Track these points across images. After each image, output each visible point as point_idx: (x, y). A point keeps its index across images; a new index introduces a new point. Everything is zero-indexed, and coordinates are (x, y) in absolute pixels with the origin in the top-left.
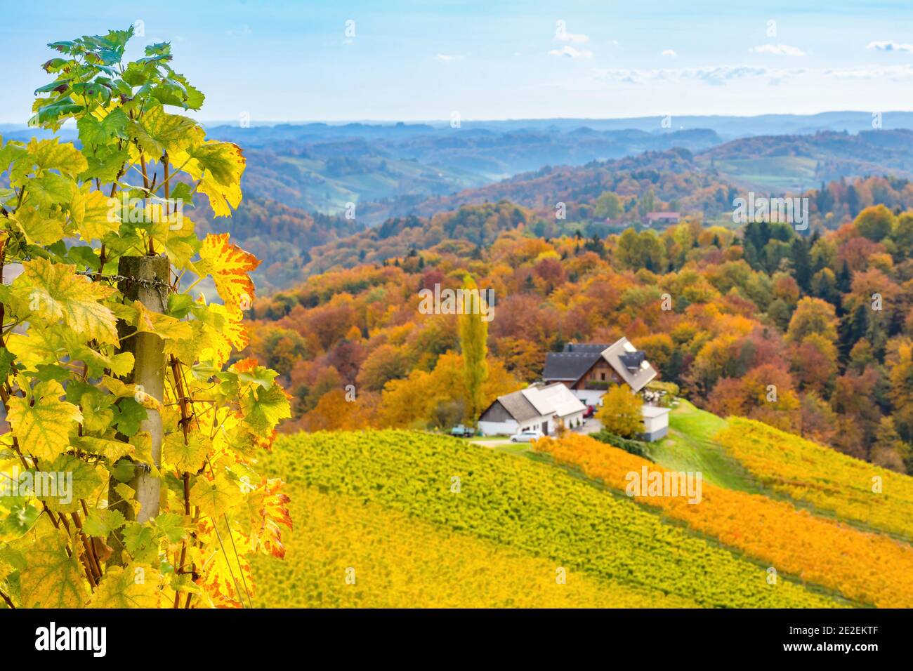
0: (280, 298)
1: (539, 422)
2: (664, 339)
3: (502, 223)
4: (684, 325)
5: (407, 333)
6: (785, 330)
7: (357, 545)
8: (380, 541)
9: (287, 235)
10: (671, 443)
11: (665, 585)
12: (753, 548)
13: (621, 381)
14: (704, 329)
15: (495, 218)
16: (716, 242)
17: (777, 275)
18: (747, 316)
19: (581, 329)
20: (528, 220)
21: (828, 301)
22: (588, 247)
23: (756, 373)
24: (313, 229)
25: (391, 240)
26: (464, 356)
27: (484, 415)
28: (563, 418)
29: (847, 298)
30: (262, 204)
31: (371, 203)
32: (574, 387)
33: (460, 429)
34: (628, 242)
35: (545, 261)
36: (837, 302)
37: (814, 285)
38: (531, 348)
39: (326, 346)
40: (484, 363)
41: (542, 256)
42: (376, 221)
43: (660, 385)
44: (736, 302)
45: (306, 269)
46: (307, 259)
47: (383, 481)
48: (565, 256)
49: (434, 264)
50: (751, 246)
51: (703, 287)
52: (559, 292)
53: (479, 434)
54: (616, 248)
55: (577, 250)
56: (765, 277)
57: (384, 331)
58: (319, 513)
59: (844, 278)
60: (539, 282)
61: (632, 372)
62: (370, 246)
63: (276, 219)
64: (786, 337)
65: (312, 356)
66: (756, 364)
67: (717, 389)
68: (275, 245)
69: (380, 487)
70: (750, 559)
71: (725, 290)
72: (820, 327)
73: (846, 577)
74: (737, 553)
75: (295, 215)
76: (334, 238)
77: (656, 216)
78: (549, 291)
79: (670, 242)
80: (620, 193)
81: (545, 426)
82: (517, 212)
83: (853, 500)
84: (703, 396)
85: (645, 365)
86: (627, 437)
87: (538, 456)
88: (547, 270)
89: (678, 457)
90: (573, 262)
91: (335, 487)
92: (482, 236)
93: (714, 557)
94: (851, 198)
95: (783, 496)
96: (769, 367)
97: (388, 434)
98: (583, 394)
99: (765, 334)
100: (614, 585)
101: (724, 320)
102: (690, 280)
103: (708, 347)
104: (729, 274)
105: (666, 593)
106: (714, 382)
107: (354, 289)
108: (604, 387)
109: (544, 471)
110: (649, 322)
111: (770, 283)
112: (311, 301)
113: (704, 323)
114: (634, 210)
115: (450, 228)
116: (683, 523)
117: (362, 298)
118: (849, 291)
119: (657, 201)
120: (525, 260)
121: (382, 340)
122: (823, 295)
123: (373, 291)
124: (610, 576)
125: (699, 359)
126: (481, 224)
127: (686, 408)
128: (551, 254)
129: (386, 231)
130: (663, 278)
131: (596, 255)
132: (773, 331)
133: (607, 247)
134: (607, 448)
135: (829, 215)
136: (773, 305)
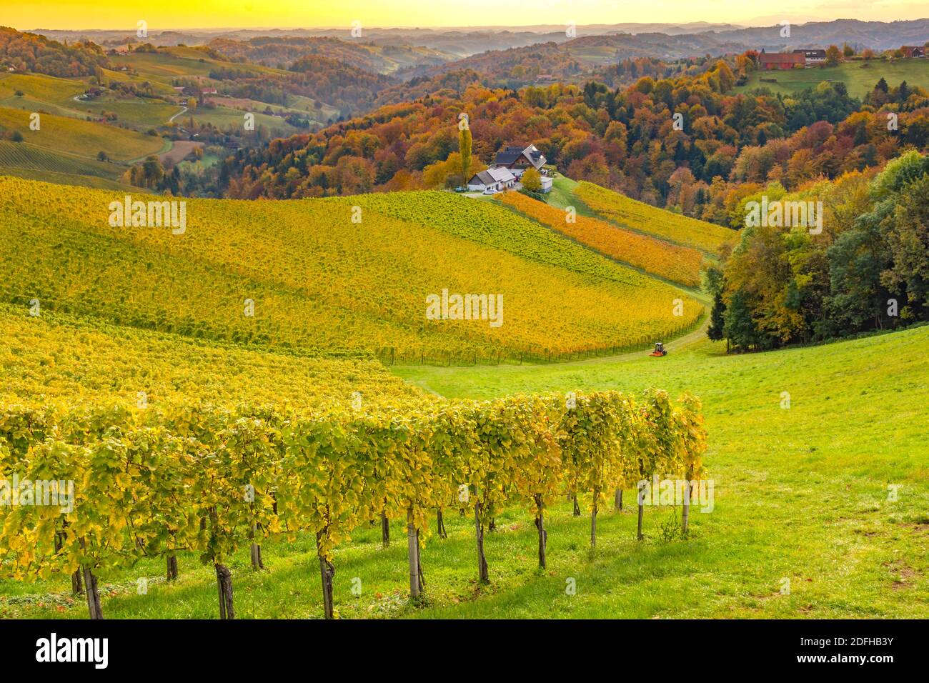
0: (366, 118)
1: (494, 184)
2: (547, 141)
3: (468, 79)
4: (557, 134)
5: (428, 137)
6: (603, 136)
7: (421, 246)
8: (431, 244)
9: (366, 84)
10: (553, 194)
11: (554, 262)
12: (592, 244)
13: (531, 166)
14: (565, 136)
15: (465, 77)
16: (571, 93)
17: (600, 110)
18: (585, 130)
19: (509, 136)
20: (480, 78)
21: (623, 122)
22: (512, 95)
23: (589, 157)
24: (378, 82)
25: (415, 88)
26: (461, 154)
27: (470, 182)
28: (505, 182)
29: (632, 121)
30: (353, 69)
31: (404, 68)
32: (510, 167)
33: (460, 189)
34: (530, 93)
35: (492, 102)
36: (627, 124)
37: (617, 115)
38: (486, 145)
39: (390, 143)
40: (470, 157)
41: (490, 100)
42: (407, 78)
43: (548, 166)
44: (581, 123)
45: (375, 102)
46: (376, 97)
47: (430, 215)
48: (500, 100)
49: (439, 102)
50: (588, 96)
51: (566, 116)
52: (498, 118)
53: (468, 190)
54: (524, 96)
55: (506, 96)
56: (594, 111)
57: (417, 136)
58: (403, 232)
59: (631, 112)
60: (489, 112)
61: (536, 161)
62: (406, 91)
63: (360, 77)
64: (604, 139)
65: (383, 147)
66: (590, 153)
67: (571, 165)
68: (361, 90)
69: (428, 218)
70: (590, 249)
71: (575, 117)
72: (619, 135)
73: (632, 256)
74: (585, 246)
75: (370, 75)
76: (388, 87)
77: (540, 77)
78: (494, 117)
79: (549, 92)
80: (523, 65)
81: (497, 186)
82: (475, 74)
83: (635, 220)
84: (565, 167)
85: (542, 157)
86: (534, 191)
87: (495, 202)
88: (492, 106)
89: (557, 200)
90: (505, 102)
91: (409, 219)
92: (459, 86)
93: (575, 248)
94: (633, 68)
95: (604, 218)
96: (596, 154)
97: (430, 192)
98: (514, 171)
99: (594, 139)
100: (532, 262)
101: (575, 132)
102: (559, 112)
103: (568, 144)
104: (578, 109)
105: (555, 265)
106: (570, 161)
107: (403, 114)
108: (524, 168)
109: (499, 209)
110: (540, 133)
111: (596, 114)
112: (381, 120)
113: (566, 133)
114: (531, 73)
115: (443, 82)
116: (561, 233)
117: (406, 120)
118: (633, 118)
119: (541, 69)
120: (482, 101)
121: (416, 140)
122: (621, 120)
123: (411, 116)
124: (530, 258)
125: (563, 150)
126: (458, 80)
127: (560, 177)
128: (494, 99)
129: (413, 83)
130: (547, 112)
131: (515, 99)
132: (597, 137)
133: (520, 95)
134: (526, 198)
135: (622, 77)
136: (597, 125)
